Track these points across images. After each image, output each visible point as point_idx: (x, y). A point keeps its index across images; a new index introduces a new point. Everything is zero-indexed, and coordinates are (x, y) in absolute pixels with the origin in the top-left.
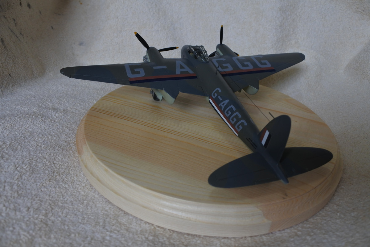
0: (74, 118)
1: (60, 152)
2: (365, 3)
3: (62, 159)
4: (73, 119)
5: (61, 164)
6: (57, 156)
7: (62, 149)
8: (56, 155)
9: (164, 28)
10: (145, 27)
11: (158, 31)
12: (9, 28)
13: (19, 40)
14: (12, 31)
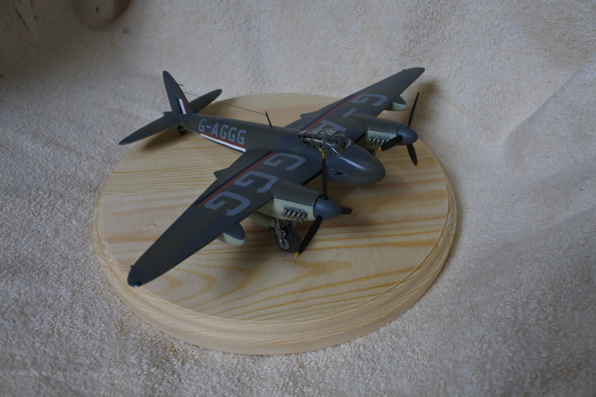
0: (56, 153)
1: (12, 199)
2: (578, 27)
3: (11, 210)
4: (54, 154)
5: (6, 219)
6: (6, 204)
7: (17, 195)
8: (6, 202)
9: (232, 26)
10: (204, 21)
11: (223, 30)
12: (16, 11)
13: (26, 27)
14: (19, 15)
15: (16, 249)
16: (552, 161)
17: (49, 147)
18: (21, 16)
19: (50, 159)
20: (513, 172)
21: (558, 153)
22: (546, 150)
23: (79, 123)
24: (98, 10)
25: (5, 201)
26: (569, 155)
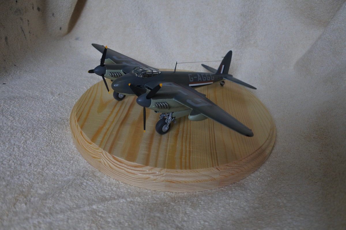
3: (57, 130)
4: (67, 101)
7: (58, 123)
9: (145, 27)
11: (140, 29)
12: (21, 28)
13: (25, 37)
14: (22, 30)
15: (69, 148)
16: (325, 67)
17: (63, 98)
18: (23, 31)
19: (65, 104)
20: (305, 78)
21: (327, 63)
22: (321, 63)
23: (73, 85)
24: (61, 29)
25: (52, 126)
26: (333, 63)
